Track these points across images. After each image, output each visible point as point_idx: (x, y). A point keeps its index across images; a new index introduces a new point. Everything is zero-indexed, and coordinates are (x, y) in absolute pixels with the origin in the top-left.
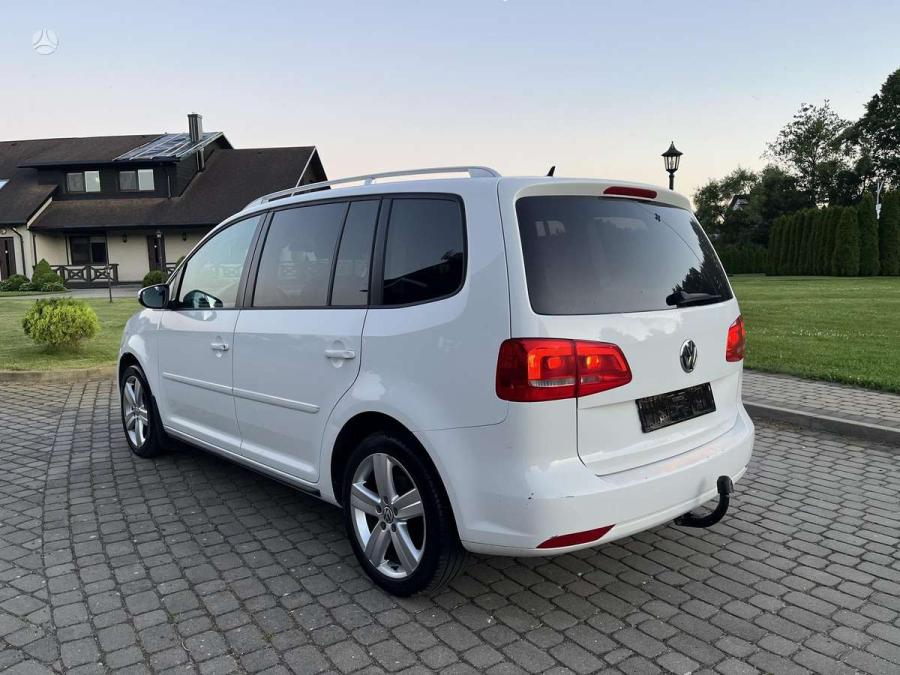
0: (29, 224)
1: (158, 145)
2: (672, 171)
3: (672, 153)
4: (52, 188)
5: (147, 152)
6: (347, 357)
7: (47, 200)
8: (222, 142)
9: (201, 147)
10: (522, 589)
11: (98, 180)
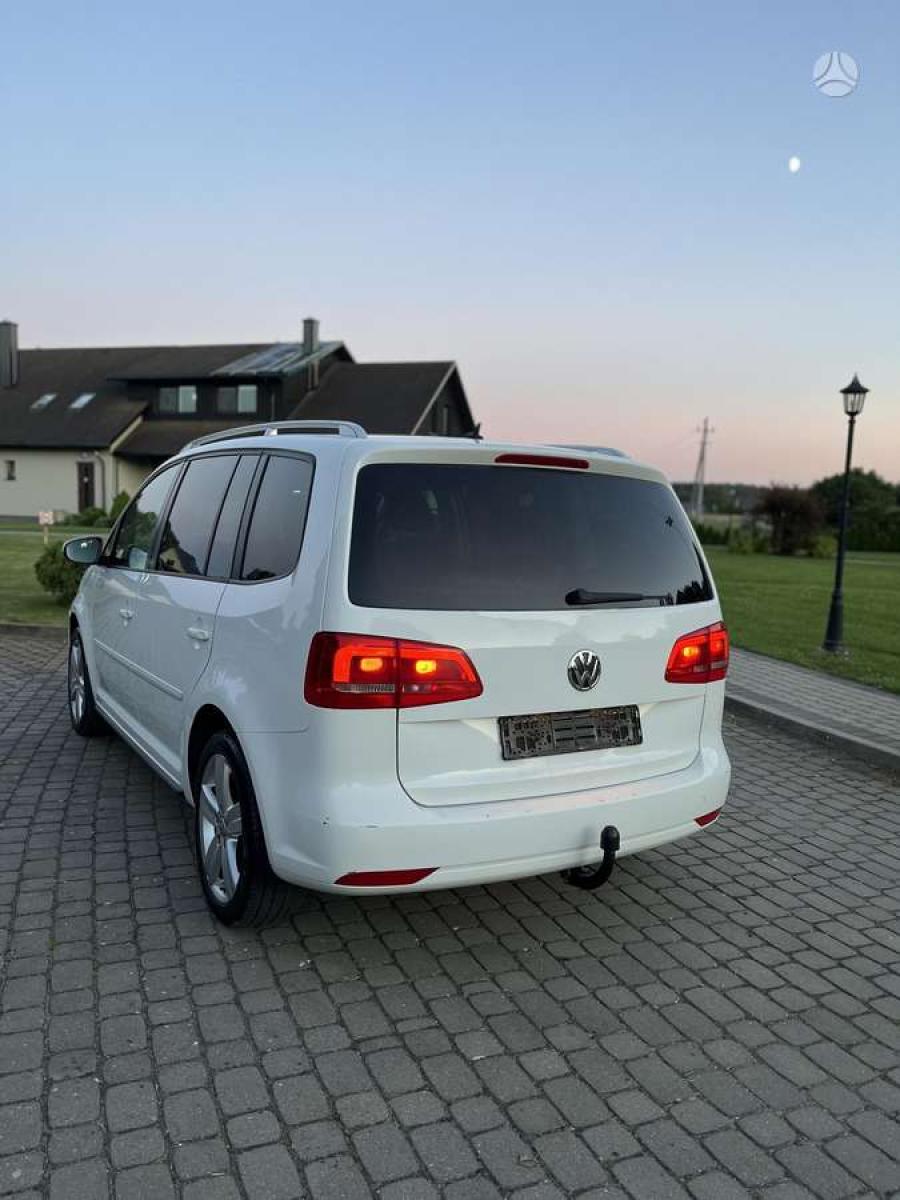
0: (114, 446)
1: (267, 356)
2: (852, 414)
3: (855, 389)
4: (142, 406)
5: (250, 365)
6: (202, 637)
7: (135, 419)
8: (342, 354)
9: (315, 359)
10: (372, 934)
11: (194, 397)
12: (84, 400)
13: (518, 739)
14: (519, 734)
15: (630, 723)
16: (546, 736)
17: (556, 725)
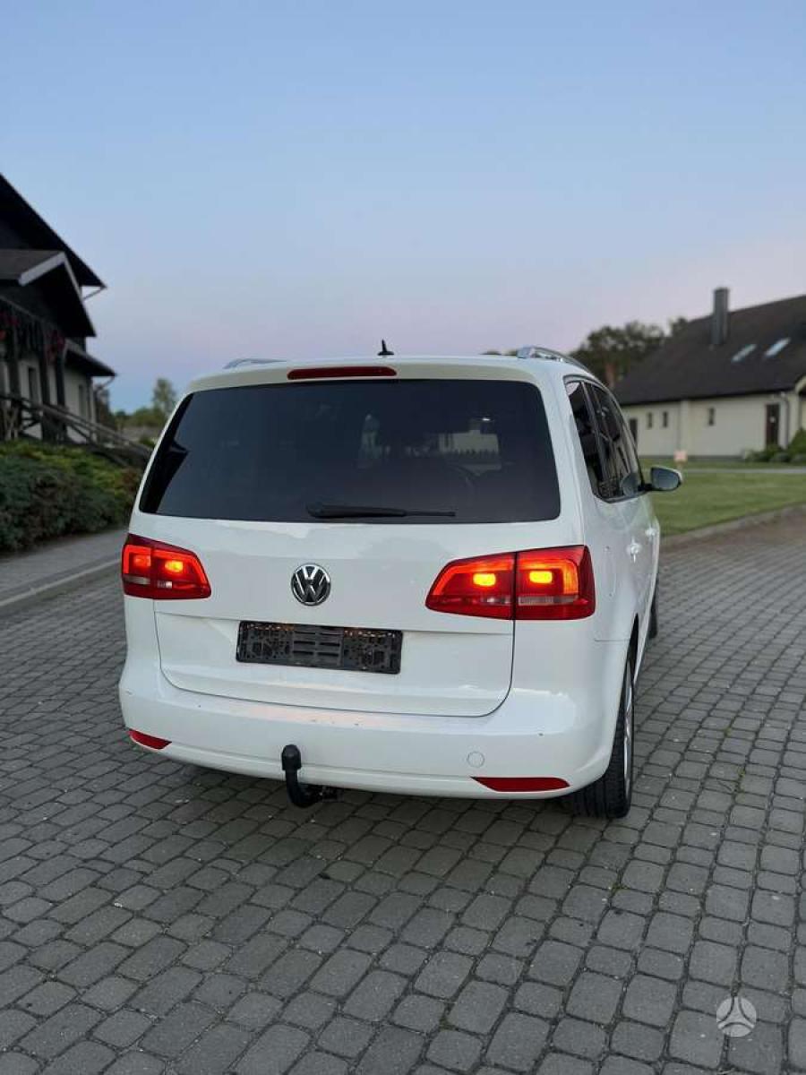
0: (800, 386)
12: (779, 346)
13: (255, 645)
14: (257, 640)
15: (389, 648)
16: (285, 645)
17: (295, 637)
